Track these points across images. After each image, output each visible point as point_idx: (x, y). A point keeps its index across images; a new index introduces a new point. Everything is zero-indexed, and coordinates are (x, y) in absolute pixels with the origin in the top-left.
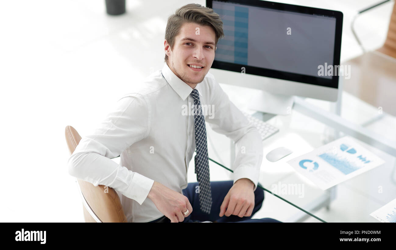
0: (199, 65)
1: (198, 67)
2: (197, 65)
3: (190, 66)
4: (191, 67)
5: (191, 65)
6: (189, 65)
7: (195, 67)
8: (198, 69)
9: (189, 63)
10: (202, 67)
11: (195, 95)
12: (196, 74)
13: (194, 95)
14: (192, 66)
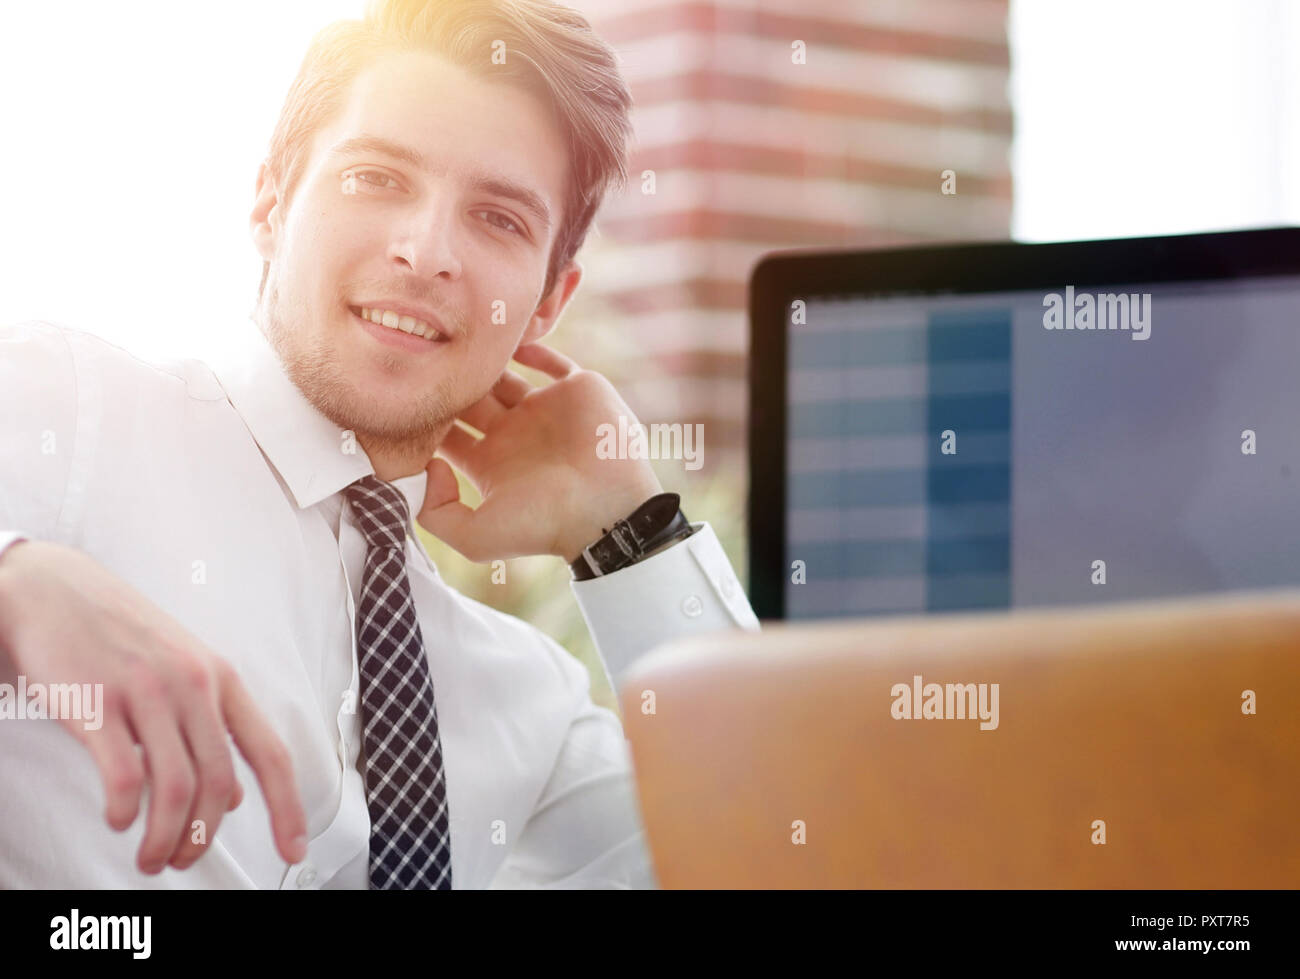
0: (418, 316)
1: (409, 325)
2: (402, 312)
3: (365, 315)
4: (370, 321)
5: (371, 307)
6: (356, 311)
7: (390, 320)
8: (405, 339)
9: (361, 298)
10: (443, 338)
11: (380, 505)
12: (391, 369)
13: (372, 504)
14: (376, 316)
